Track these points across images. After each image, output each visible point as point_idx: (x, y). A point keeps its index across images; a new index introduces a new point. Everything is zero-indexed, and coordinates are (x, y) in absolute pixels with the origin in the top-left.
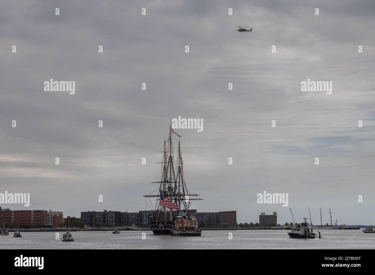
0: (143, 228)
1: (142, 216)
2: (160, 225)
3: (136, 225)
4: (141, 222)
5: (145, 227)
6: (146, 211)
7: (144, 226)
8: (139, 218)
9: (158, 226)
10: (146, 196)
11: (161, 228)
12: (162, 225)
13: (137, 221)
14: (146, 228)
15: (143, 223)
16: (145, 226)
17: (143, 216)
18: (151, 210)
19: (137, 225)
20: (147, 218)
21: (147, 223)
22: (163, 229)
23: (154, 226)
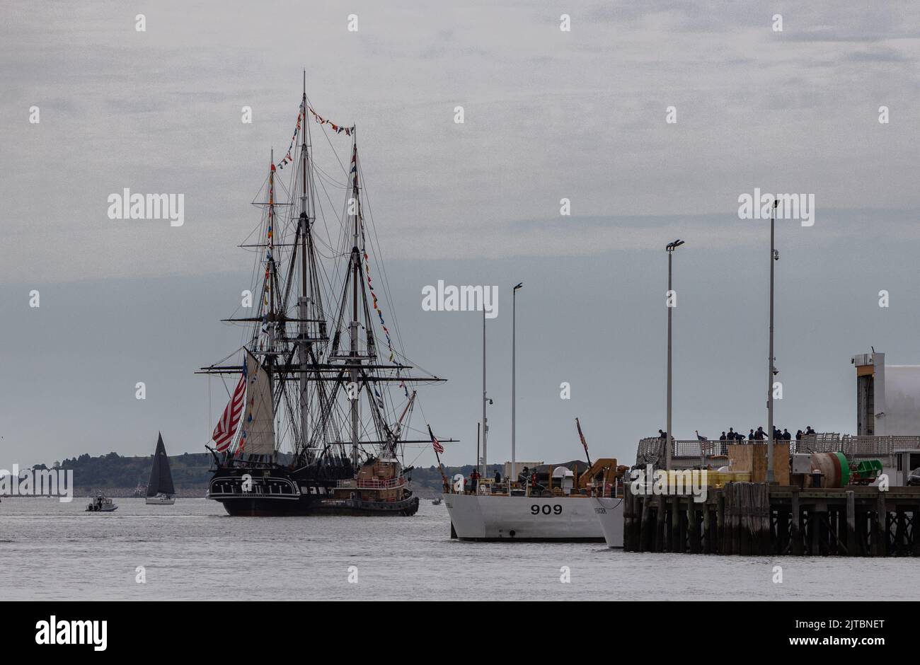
22: (259, 494)
23: (227, 483)
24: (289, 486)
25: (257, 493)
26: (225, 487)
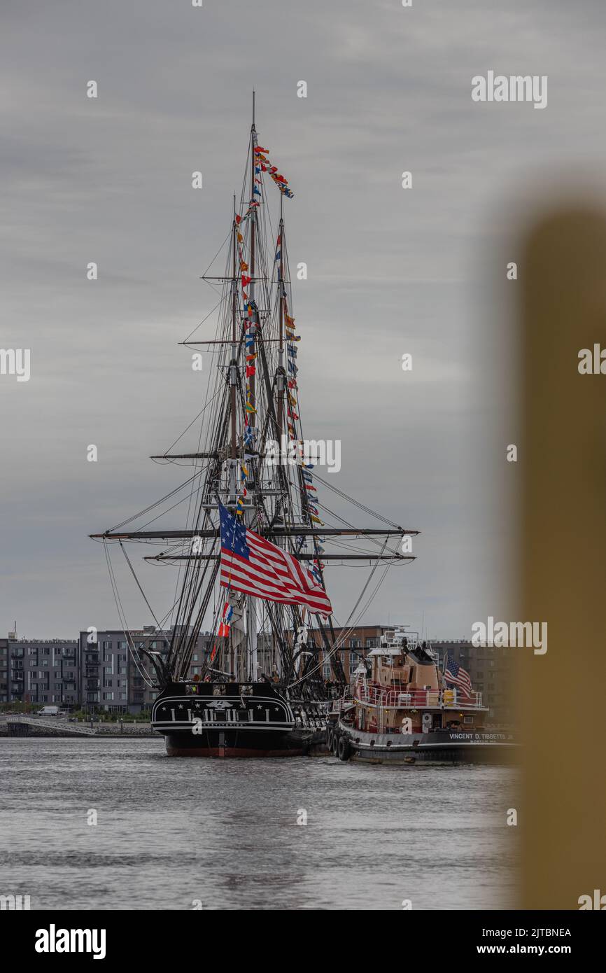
0: (100, 725)
1: (95, 657)
2: (214, 704)
3: (63, 707)
4: (93, 689)
5: (114, 720)
6: (121, 633)
7: (106, 713)
8: (80, 668)
9: (204, 706)
10: (107, 535)
11: (221, 716)
12: (226, 704)
13: (70, 687)
14: (117, 725)
15: (104, 696)
16: (115, 713)
17: (100, 657)
18: (147, 629)
19: (69, 707)
20: (124, 671)
21: (125, 697)
22: (233, 722)
23: (181, 706)
24: (281, 710)
25: (229, 721)
26: (177, 710)
